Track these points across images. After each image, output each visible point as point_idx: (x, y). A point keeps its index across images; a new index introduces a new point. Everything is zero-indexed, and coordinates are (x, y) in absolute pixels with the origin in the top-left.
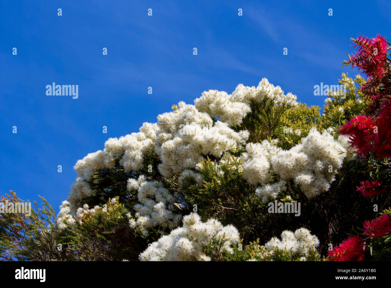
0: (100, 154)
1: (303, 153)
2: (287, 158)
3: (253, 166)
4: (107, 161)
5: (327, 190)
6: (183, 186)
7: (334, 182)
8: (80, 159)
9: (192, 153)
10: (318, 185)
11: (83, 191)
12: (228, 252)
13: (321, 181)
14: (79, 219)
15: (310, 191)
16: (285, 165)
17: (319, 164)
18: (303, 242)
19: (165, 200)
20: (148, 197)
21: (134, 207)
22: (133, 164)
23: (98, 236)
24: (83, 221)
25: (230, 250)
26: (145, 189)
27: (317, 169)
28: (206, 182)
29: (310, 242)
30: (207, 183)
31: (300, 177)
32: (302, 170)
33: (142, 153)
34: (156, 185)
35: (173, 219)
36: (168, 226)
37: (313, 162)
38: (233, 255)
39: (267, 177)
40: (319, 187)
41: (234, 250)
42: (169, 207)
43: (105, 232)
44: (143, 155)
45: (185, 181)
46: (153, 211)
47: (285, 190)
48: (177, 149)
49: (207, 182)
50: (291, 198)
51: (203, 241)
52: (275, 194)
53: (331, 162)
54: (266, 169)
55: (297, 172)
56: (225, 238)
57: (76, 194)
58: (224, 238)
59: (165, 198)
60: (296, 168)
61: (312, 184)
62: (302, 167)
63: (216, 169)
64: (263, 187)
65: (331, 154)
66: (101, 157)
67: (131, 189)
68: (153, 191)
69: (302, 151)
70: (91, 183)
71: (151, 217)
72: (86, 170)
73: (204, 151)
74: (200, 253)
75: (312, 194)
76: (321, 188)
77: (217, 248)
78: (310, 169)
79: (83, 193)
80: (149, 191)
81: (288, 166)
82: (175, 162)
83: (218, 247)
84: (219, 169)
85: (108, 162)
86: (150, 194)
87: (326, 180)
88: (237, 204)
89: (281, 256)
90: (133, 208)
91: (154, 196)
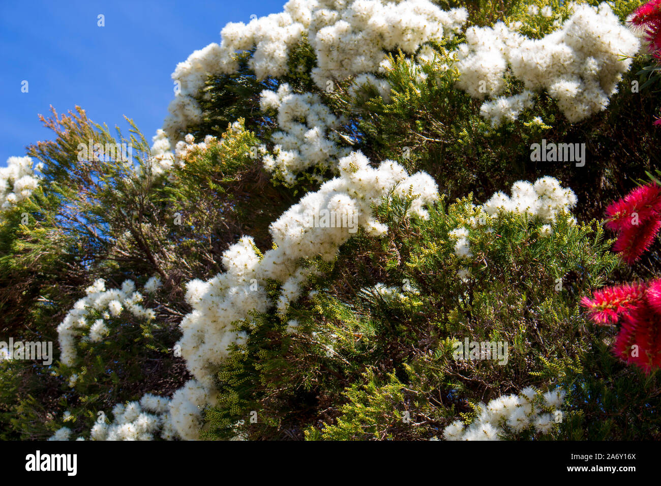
0: (214, 49)
1: (564, 44)
2: (537, 52)
3: (478, 65)
4: (225, 61)
5: (603, 108)
6: (357, 101)
7: (615, 96)
8: (181, 62)
9: (367, 47)
10: (589, 100)
11: (188, 113)
12: (420, 218)
13: (593, 93)
14: (180, 160)
15: (574, 109)
16: (533, 65)
17: (592, 65)
18: (548, 200)
19: (323, 124)
20: (296, 120)
21: (272, 137)
22: (271, 65)
23: (212, 186)
24: (186, 162)
25: (424, 215)
26: (289, 107)
27: (589, 72)
28: (395, 92)
29: (560, 200)
30: (397, 94)
31: (557, 85)
32: (562, 74)
33: (285, 47)
34: (309, 100)
35: (337, 155)
36: (329, 167)
37: (581, 60)
38: (429, 221)
39: (500, 85)
40: (590, 104)
41: (430, 214)
42: (331, 136)
43: (224, 180)
44: (287, 51)
45: (360, 94)
46: (304, 143)
47: (532, 108)
48: (340, 41)
49: (398, 92)
50: (542, 121)
51: (374, 198)
52: (514, 113)
53: (612, 60)
54: (498, 71)
55: (554, 76)
56: (412, 194)
57: (175, 119)
58: (410, 194)
59: (324, 121)
60: (552, 70)
61: (579, 98)
62: (562, 68)
63: (414, 72)
64: (493, 102)
65: (612, 47)
66: (216, 54)
67: (267, 108)
68: (304, 110)
69: (563, 42)
70: (200, 100)
71: (300, 152)
72: (191, 78)
73: (388, 44)
74: (370, 219)
75: (577, 116)
76: (593, 106)
77: (401, 211)
78: (576, 72)
79: (186, 116)
80: (297, 110)
81: (538, 66)
82: (339, 62)
83: (403, 209)
84: (419, 71)
85: (227, 63)
86: (298, 114)
87: (602, 91)
88: (449, 132)
89: (511, 223)
90: (271, 139)
91: (305, 118)
